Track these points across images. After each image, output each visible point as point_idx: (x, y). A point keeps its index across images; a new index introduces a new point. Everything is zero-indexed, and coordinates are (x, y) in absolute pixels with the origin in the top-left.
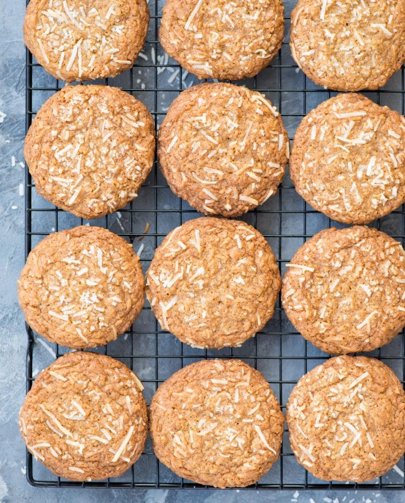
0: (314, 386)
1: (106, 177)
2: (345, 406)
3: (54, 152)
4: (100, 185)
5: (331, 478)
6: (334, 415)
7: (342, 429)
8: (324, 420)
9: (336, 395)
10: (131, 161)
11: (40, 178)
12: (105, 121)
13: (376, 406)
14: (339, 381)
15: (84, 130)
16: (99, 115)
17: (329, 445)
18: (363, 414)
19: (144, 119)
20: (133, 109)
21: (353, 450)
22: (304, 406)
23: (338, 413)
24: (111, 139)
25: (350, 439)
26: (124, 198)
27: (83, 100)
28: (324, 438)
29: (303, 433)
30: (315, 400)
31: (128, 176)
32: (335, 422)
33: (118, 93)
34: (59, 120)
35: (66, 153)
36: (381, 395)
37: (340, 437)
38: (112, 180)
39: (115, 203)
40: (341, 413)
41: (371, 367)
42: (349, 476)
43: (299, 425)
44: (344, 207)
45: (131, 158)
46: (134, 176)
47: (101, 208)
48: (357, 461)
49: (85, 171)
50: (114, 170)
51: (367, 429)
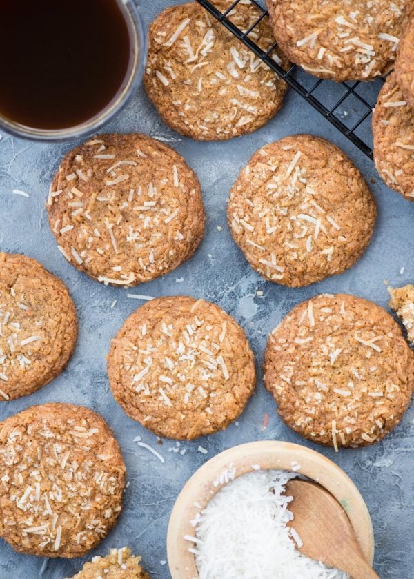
0: (249, 191)
1: (83, 504)
2: (290, 198)
3: (14, 502)
4: (80, 515)
5: (308, 282)
6: (283, 212)
7: (298, 224)
8: (275, 223)
9: (276, 190)
10: (101, 475)
11: (12, 536)
12: (54, 445)
13: (323, 184)
14: (273, 174)
15: (36, 465)
16: (45, 441)
17: (292, 247)
18: (314, 197)
19: (95, 424)
20: (78, 419)
21: (319, 241)
22: (247, 216)
23: (286, 209)
24: (69, 461)
25: (311, 230)
26: (111, 517)
27: (20, 434)
28: (283, 241)
29: (258, 246)
30: (255, 205)
31: (106, 492)
32: (287, 219)
33: (54, 409)
34: (5, 465)
35: (28, 498)
36: (325, 170)
37: (300, 234)
38: (90, 504)
39: (104, 527)
40: (289, 207)
41: (300, 144)
42: (327, 271)
43: (251, 239)
44: (249, 113)
45: (100, 473)
46: (112, 490)
47: (92, 538)
48: (329, 251)
49: (58, 508)
50: (88, 494)
51: (324, 212)
